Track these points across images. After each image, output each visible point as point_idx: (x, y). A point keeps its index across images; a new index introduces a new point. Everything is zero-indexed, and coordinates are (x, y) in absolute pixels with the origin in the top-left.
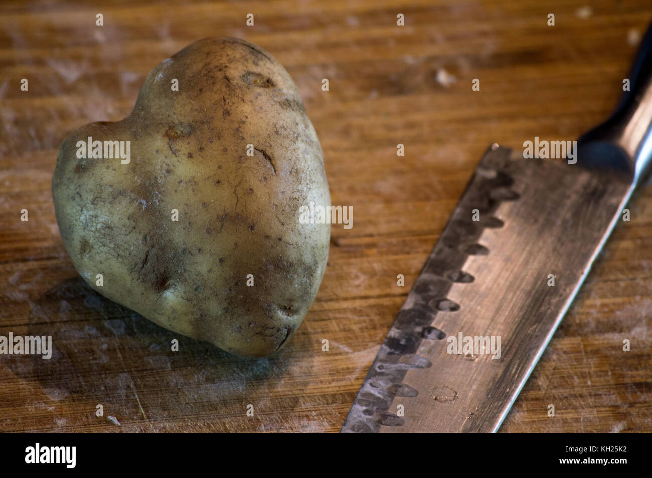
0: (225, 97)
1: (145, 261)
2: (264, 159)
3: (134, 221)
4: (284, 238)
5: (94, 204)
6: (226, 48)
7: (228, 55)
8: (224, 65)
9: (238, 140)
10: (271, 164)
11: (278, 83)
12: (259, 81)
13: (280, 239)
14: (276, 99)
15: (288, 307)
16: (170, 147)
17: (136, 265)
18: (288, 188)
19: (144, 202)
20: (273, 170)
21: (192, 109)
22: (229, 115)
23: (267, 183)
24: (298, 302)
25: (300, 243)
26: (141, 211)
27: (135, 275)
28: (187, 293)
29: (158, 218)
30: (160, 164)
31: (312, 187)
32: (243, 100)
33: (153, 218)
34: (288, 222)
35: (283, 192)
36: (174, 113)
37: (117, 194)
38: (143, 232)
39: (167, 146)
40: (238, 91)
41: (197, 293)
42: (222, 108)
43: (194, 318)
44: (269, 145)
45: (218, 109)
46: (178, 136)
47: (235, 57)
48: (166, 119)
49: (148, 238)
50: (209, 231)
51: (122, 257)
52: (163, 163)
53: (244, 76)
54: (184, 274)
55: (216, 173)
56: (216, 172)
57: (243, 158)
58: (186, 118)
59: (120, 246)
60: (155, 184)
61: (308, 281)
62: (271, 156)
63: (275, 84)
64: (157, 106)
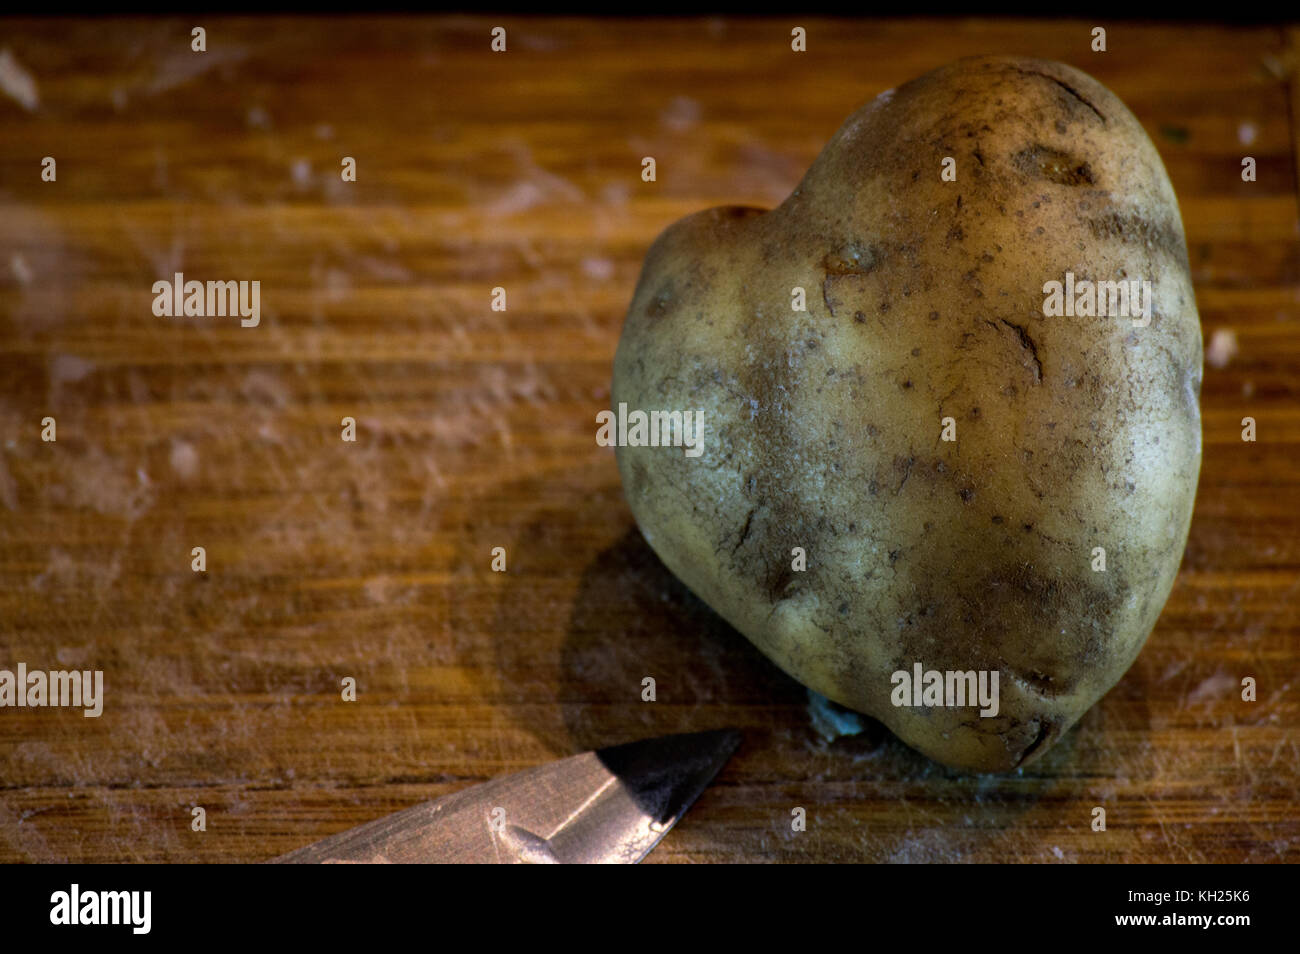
0: (963, 197)
1: (746, 532)
2: (1022, 348)
3: (730, 442)
4: (1039, 526)
5: (662, 391)
6: (1006, 84)
7: (1000, 103)
8: (982, 124)
9: (965, 298)
10: (1035, 359)
11: (1105, 176)
12: (1056, 169)
13: (1028, 528)
14: (1086, 214)
15: (1042, 677)
16: (824, 292)
17: (728, 535)
18: (1065, 416)
19: (755, 403)
20: (1036, 372)
21: (885, 215)
22: (961, 239)
23: (1017, 401)
24: (1067, 666)
25: (1079, 541)
26: (748, 422)
27: (725, 557)
28: (824, 613)
29: (778, 445)
30: (797, 327)
31: (1128, 419)
32: (1001, 209)
33: (767, 442)
34: (1054, 492)
35: (1052, 426)
36: (850, 219)
37: (706, 377)
38: (746, 468)
39: (818, 288)
40: (997, 187)
41: (842, 616)
42: (949, 222)
43: (839, 669)
44: (1038, 317)
45: (940, 222)
46: (846, 269)
47: (1015, 108)
48: (831, 228)
49: (754, 483)
50: (875, 487)
51: (701, 514)
52: (804, 325)
53: (1022, 153)
54: (819, 572)
55: (906, 365)
56: (906, 362)
57: (969, 339)
58: (869, 232)
59: (699, 491)
60: (783, 371)
61: (1096, 624)
62: (1038, 341)
63: (1093, 178)
64: (824, 198)
